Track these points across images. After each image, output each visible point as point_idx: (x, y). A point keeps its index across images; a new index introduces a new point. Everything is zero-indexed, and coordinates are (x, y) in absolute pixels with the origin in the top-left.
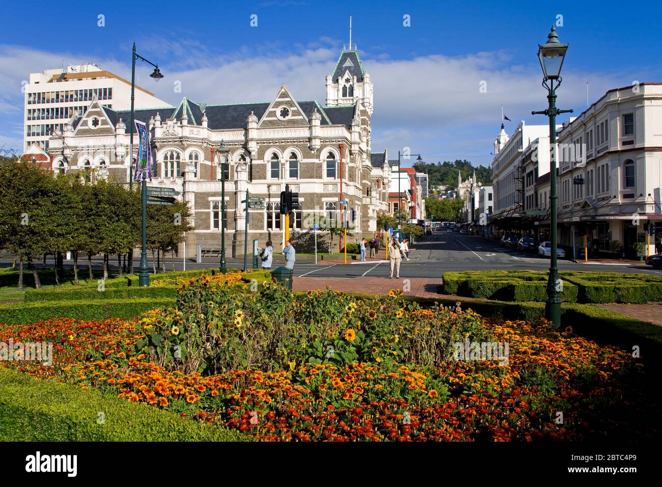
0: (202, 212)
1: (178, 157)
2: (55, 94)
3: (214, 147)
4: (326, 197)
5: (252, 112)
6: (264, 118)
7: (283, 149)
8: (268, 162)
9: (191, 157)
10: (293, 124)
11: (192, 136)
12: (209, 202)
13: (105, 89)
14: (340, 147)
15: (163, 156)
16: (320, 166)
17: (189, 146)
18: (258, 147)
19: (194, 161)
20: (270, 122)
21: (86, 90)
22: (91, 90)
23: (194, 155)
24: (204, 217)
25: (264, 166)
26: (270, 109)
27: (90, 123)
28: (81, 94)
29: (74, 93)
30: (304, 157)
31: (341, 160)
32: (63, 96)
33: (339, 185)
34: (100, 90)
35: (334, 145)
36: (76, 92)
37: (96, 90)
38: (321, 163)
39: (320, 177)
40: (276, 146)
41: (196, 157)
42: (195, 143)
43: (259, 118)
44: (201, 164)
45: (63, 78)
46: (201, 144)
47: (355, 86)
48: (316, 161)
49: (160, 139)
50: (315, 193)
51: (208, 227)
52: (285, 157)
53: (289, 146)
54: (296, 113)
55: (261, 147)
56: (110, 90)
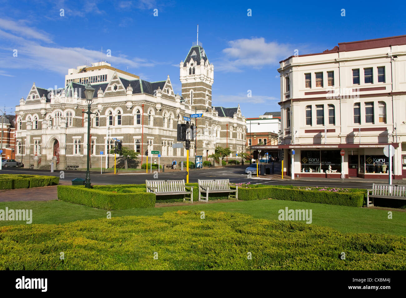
0: (70, 145)
1: (61, 115)
2: (79, 80)
3: (84, 108)
4: (135, 136)
5: (101, 88)
6: (106, 91)
7: (114, 108)
8: (108, 116)
9: (67, 114)
10: (119, 94)
11: (68, 103)
12: (73, 139)
13: (104, 75)
14: (143, 106)
15: (55, 114)
16: (133, 117)
17: (66, 108)
18: (103, 108)
19: (69, 116)
20: (109, 93)
21: (94, 77)
22: (96, 77)
23: (69, 113)
24: (70, 147)
25: (105, 119)
26: (109, 86)
27: (32, 97)
28: (92, 79)
29: (88, 79)
30: (124, 113)
31: (143, 114)
32: (83, 81)
33: (142, 128)
34: (101, 76)
35: (139, 105)
36: (89, 77)
37: (99, 76)
38: (133, 116)
39: (133, 124)
40: (111, 107)
41: (71, 114)
42: (69, 107)
43: (104, 91)
44: (73, 118)
45: (84, 70)
46: (73, 107)
47: (196, 68)
48: (131, 115)
49: (54, 105)
50: (129, 134)
51: (72, 153)
52: (115, 113)
53: (117, 106)
54: (121, 88)
55: (104, 108)
56: (106, 75)
